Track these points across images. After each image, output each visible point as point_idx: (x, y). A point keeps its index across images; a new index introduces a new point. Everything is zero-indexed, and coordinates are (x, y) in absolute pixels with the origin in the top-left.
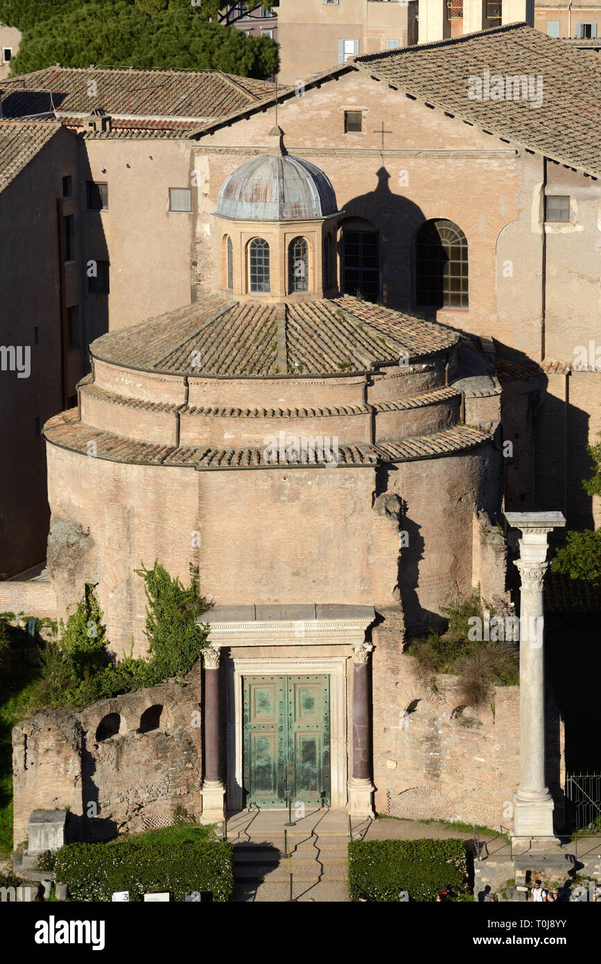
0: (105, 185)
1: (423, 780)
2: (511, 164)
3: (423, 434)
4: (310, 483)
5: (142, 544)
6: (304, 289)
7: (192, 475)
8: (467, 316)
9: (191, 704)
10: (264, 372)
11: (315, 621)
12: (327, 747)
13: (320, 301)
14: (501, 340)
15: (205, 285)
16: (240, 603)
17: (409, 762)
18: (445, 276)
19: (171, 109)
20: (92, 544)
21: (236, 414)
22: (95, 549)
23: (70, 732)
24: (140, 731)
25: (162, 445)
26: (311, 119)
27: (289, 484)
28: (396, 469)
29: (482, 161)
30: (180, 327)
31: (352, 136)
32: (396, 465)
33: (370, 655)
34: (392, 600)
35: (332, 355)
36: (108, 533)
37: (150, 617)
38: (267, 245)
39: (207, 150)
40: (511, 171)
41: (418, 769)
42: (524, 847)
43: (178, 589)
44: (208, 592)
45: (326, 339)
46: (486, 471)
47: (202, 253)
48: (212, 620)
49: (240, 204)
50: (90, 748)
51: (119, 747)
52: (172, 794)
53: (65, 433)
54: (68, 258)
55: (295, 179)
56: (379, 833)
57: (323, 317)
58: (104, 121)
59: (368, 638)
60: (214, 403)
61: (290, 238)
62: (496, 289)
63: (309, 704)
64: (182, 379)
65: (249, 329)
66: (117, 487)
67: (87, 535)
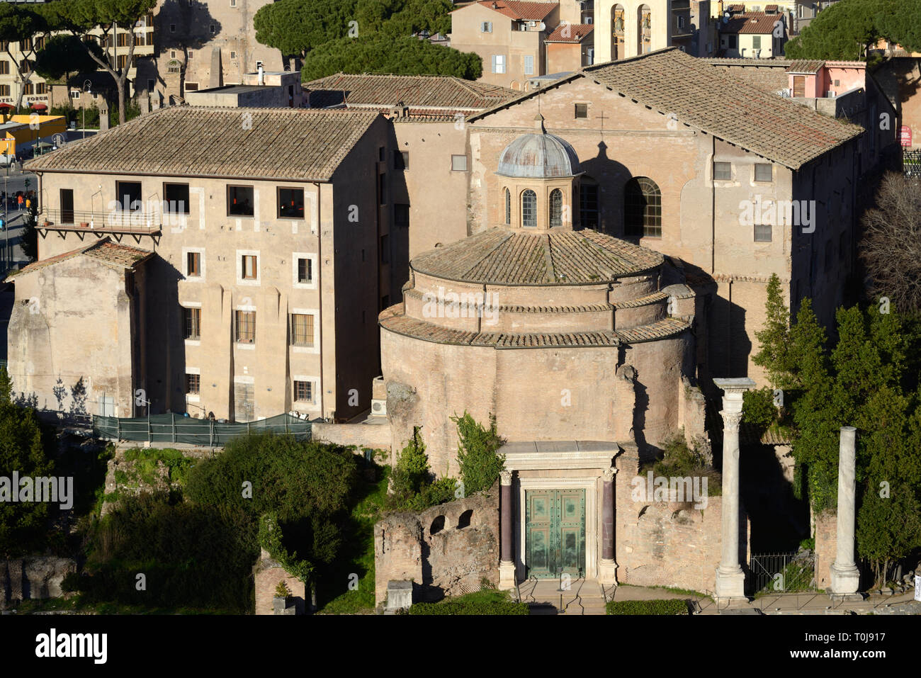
0: (407, 153)
1: (651, 559)
2: (691, 141)
3: (646, 324)
4: (573, 358)
5: (455, 400)
6: (560, 224)
7: (492, 352)
8: (660, 243)
9: (492, 509)
10: (540, 281)
11: (579, 453)
12: (583, 538)
13: (571, 232)
14: (684, 259)
15: (476, 221)
16: (525, 440)
17: (641, 548)
18: (645, 216)
19: (422, 102)
20: (418, 399)
21: (520, 310)
22: (420, 402)
23: (414, 528)
24: (459, 527)
25: (468, 331)
26: (552, 109)
27: (559, 359)
28: (631, 348)
29: (671, 138)
30: (475, 250)
31: (580, 121)
32: (631, 345)
33: (615, 475)
34: (629, 438)
35: (584, 270)
36: (430, 392)
37: (461, 449)
38: (535, 195)
39: (479, 130)
40: (691, 146)
41: (648, 553)
42: (724, 604)
43: (481, 431)
44: (502, 433)
45: (579, 258)
46: (687, 349)
47: (475, 199)
48: (507, 452)
49: (516, 166)
50: (426, 539)
51: (445, 538)
52: (480, 570)
53: (397, 323)
54: (382, 203)
55: (553, 150)
56: (622, 596)
57: (574, 244)
58: (405, 110)
59: (614, 465)
60: (505, 303)
61: (551, 190)
62: (681, 224)
63: (571, 509)
64: (482, 286)
65: (525, 252)
66: (437, 360)
67: (415, 393)
